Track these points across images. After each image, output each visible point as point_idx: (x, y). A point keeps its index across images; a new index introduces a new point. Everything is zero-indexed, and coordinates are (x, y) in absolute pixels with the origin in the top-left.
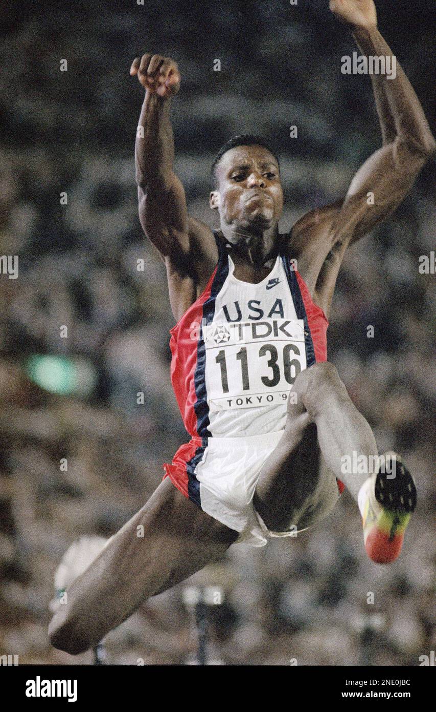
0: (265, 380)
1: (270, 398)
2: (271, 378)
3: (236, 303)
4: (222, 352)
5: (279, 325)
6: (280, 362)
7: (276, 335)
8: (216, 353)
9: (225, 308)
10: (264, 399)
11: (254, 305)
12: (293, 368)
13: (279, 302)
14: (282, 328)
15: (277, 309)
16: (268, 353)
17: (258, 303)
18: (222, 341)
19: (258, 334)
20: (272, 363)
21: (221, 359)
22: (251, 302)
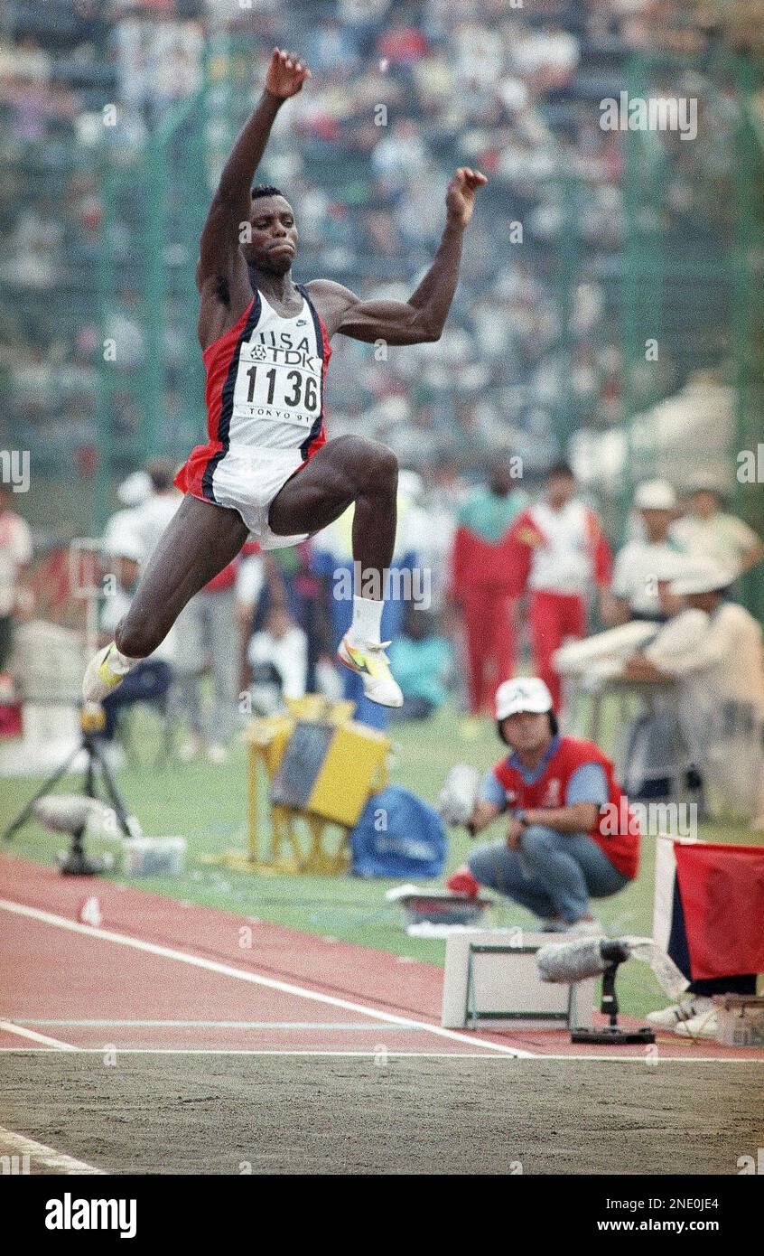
0: (287, 400)
1: (287, 416)
2: (293, 399)
3: (272, 333)
4: (254, 368)
5: (307, 358)
6: (303, 388)
7: (304, 366)
8: (249, 367)
9: (262, 335)
10: (282, 415)
11: (285, 337)
12: (311, 398)
13: (305, 340)
14: (308, 362)
15: (304, 345)
16: (295, 378)
17: (289, 336)
18: (258, 358)
19: (290, 361)
20: (296, 387)
21: (252, 373)
22: (282, 334)
